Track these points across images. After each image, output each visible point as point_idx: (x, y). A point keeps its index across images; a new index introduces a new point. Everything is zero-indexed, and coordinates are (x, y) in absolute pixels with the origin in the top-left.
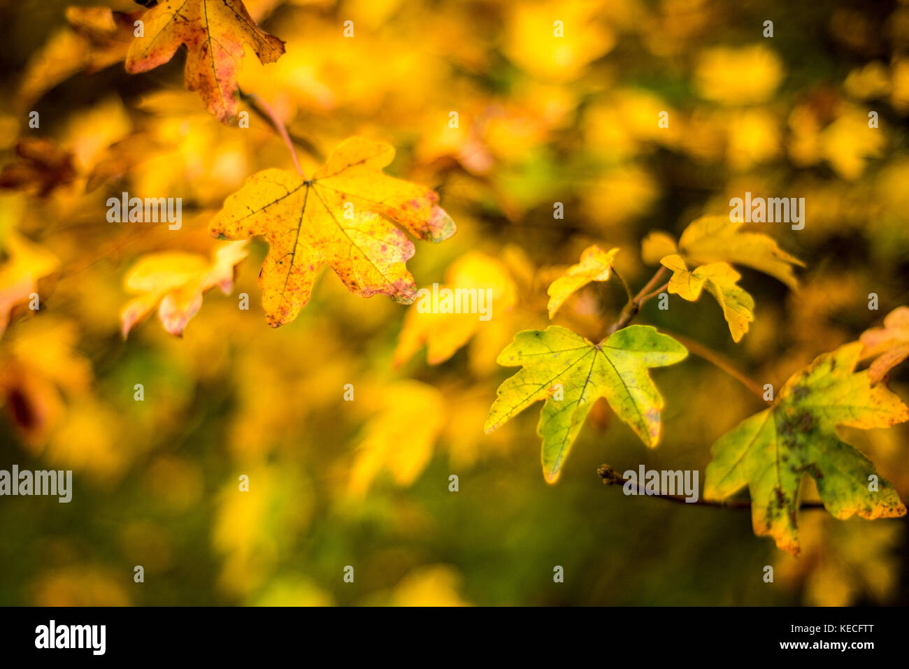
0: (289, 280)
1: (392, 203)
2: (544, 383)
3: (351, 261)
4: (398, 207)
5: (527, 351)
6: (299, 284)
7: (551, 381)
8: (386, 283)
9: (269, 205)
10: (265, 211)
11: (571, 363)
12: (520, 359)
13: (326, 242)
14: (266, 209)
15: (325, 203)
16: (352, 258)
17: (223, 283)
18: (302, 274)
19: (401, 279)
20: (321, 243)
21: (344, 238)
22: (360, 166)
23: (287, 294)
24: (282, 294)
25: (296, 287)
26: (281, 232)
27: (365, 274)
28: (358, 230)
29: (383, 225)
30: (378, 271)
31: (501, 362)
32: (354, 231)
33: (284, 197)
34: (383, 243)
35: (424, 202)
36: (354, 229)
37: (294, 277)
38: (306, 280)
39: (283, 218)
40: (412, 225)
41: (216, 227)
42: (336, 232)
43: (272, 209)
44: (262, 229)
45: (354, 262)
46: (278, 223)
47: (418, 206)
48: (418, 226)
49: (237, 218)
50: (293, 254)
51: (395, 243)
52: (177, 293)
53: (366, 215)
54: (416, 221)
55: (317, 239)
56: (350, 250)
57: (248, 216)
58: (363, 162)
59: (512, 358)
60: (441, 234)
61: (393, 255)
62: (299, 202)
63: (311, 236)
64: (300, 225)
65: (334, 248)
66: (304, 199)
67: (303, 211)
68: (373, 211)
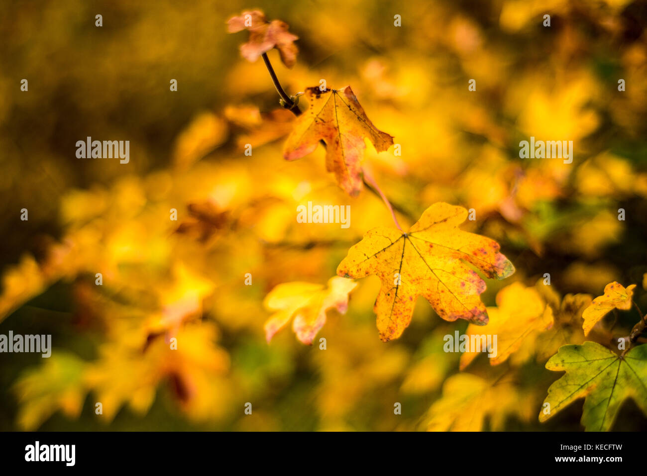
0: (394, 307)
1: (466, 250)
2: (582, 384)
3: (439, 293)
4: (471, 254)
5: (568, 360)
6: (402, 310)
7: (587, 383)
8: (466, 310)
9: (379, 252)
10: (376, 257)
11: (602, 369)
12: (563, 366)
13: (420, 279)
14: (377, 255)
15: (418, 250)
16: (440, 292)
17: (340, 305)
18: (404, 303)
19: (476, 307)
20: (417, 280)
21: (433, 277)
22: (443, 224)
23: (393, 317)
24: (390, 318)
25: (399, 312)
26: (388, 272)
27: (450, 304)
28: (444, 271)
29: (462, 267)
30: (459, 301)
31: (549, 367)
32: (440, 271)
33: (389, 247)
34: (462, 281)
35: (490, 251)
36: (440, 269)
37: (398, 305)
38: (407, 307)
39: (389, 261)
40: (482, 267)
41: (343, 269)
42: (427, 271)
43: (381, 255)
44: (375, 270)
45: (442, 294)
46: (385, 265)
47: (485, 253)
48: (486, 268)
49: (357, 262)
50: (397, 288)
51: (471, 281)
52: (306, 312)
53: (449, 260)
54: (485, 264)
55: (414, 277)
56: (438, 285)
57: (365, 261)
58: (445, 220)
59: (557, 365)
60: (503, 274)
61: (470, 290)
62: (399, 250)
63: (409, 275)
64: (401, 267)
65: (427, 284)
66: (402, 247)
67: (403, 256)
68: (454, 257)
